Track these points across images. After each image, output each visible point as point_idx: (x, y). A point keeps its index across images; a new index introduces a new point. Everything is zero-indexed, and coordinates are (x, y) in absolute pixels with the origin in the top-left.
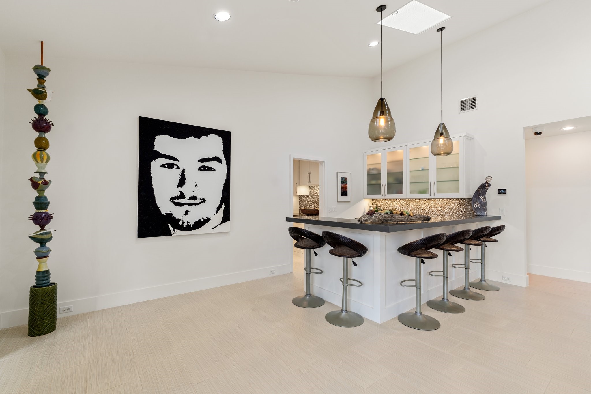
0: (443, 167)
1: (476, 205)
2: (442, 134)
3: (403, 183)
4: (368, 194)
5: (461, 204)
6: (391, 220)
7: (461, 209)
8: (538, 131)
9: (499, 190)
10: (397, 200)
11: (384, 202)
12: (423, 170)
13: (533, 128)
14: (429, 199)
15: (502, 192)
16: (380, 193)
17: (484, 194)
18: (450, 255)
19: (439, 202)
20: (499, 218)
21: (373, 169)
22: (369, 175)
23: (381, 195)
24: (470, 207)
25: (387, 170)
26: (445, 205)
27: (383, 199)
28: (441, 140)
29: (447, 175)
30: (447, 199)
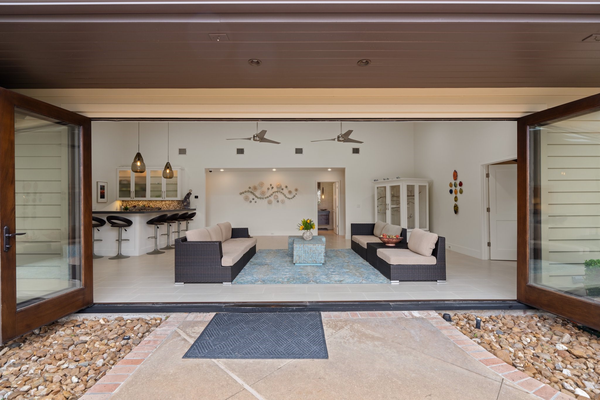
0: (170, 183)
1: (185, 204)
2: (168, 168)
3: (146, 191)
4: (120, 197)
5: (179, 203)
6: (144, 209)
7: (179, 206)
8: (211, 170)
9: (195, 196)
10: (142, 201)
11: (132, 202)
12: (158, 184)
13: (209, 169)
14: (162, 201)
15: (196, 197)
16: (129, 196)
17: (189, 198)
18: (170, 225)
19: (167, 202)
20: (195, 209)
21: (124, 180)
22: (120, 184)
23: (131, 198)
24: (183, 205)
25: (135, 182)
26: (171, 204)
27: (131, 201)
28: (168, 171)
29: (171, 188)
30: (172, 201)
